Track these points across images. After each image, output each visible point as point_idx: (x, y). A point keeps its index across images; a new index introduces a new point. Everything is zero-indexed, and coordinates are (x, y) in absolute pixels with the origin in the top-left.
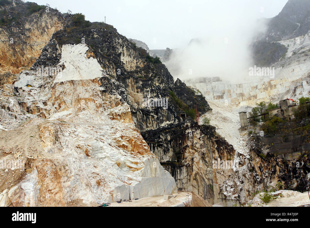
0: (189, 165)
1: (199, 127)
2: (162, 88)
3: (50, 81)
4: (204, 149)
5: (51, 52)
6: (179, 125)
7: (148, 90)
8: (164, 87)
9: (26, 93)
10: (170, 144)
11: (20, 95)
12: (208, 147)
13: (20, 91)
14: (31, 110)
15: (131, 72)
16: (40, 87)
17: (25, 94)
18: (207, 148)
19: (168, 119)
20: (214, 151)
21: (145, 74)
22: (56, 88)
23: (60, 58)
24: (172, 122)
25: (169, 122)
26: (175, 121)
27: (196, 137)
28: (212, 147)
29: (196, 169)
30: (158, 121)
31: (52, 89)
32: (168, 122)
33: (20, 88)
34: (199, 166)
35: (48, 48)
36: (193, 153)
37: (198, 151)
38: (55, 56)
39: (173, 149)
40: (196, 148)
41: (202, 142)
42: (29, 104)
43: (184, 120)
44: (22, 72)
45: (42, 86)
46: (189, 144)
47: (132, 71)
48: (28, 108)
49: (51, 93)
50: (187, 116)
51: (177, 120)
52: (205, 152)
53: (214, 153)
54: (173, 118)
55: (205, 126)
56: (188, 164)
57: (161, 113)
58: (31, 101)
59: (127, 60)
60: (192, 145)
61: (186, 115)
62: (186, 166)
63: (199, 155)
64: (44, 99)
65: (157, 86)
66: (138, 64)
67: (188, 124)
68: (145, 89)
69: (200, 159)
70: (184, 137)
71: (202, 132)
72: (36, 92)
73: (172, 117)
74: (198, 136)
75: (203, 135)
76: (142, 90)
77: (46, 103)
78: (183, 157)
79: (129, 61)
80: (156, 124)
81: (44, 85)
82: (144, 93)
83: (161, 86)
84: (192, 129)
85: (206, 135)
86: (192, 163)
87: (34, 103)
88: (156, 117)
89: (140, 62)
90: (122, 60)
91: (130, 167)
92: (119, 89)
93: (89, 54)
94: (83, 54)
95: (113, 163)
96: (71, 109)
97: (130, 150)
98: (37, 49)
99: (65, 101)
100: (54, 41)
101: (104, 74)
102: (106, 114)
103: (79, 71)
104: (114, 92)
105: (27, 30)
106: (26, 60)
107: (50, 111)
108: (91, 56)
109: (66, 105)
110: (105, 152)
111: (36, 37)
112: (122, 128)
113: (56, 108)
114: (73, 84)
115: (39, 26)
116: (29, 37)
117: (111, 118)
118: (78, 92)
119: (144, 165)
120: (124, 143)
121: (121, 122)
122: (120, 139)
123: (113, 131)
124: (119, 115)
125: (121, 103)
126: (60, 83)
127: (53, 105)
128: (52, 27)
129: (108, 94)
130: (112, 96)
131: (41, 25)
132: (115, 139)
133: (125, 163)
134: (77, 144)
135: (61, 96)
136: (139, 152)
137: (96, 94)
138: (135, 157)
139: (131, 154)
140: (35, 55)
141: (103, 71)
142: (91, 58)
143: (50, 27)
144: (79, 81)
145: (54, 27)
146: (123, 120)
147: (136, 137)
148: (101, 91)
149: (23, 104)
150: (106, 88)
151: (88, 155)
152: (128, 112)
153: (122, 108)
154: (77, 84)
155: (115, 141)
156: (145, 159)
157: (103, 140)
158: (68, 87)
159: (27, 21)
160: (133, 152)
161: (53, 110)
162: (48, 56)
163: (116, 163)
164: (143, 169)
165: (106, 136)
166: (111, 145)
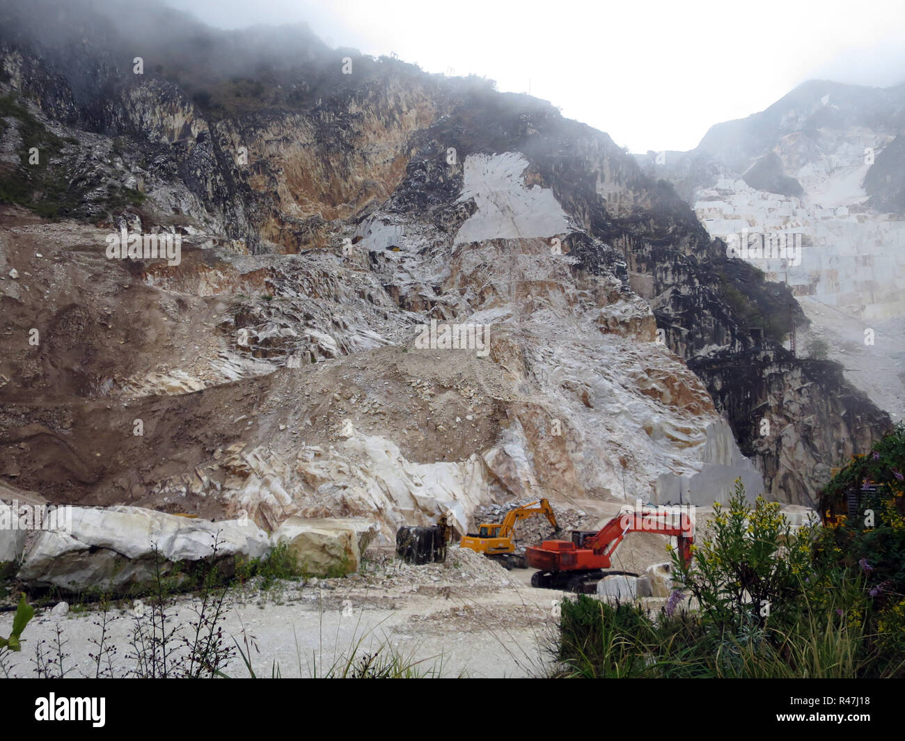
0: (770, 453)
1: (799, 363)
2: (699, 262)
3: (442, 239)
4: (811, 417)
5: (434, 171)
6: (744, 355)
7: (665, 265)
8: (704, 260)
9: (391, 266)
10: (722, 400)
11: (382, 270)
12: (820, 413)
13: (381, 261)
14: (409, 304)
15: (622, 221)
16: (423, 252)
17: (390, 266)
18: (818, 415)
19: (716, 339)
20: (838, 423)
21: (657, 227)
22: (461, 257)
23: (461, 185)
24: (726, 347)
25: (719, 345)
26: (733, 344)
27: (790, 386)
28: (831, 415)
29: (788, 463)
30: (691, 344)
31: (452, 258)
32: (715, 347)
33: (380, 254)
34: (797, 457)
35: (426, 163)
36: (781, 425)
37: (793, 421)
38: (442, 181)
39: (729, 412)
40: (788, 414)
41: (805, 400)
42: (404, 290)
43: (758, 344)
44: (374, 218)
45: (425, 249)
46: (772, 402)
47: (622, 219)
48: (402, 299)
49: (451, 266)
50: (765, 336)
51: (738, 343)
52: (812, 425)
53: (836, 427)
54: (730, 338)
55: (815, 360)
56: (768, 450)
57: (698, 325)
58: (407, 284)
59: (611, 192)
60: (780, 406)
61: (762, 332)
62: (762, 454)
63: (796, 431)
64: (435, 279)
65: (688, 257)
66: (639, 201)
67: (768, 353)
68: (659, 265)
69: (798, 441)
70: (759, 386)
71: (807, 375)
72: (414, 263)
73: (727, 335)
74: (797, 386)
75: (808, 384)
76: (651, 267)
77: (439, 288)
78: (755, 433)
79: (616, 194)
80: (686, 351)
81: (430, 250)
82: (655, 274)
83: (698, 257)
84: (780, 367)
85: (817, 382)
86: (777, 449)
87: (414, 287)
88: (685, 331)
89: (643, 197)
90: (598, 192)
91: (674, 439)
92: (614, 261)
93: (530, 178)
94: (515, 177)
95: (639, 426)
96: (509, 305)
97: (669, 401)
98: (378, 162)
99: (496, 286)
100: (433, 144)
101: (572, 226)
102: (590, 319)
103: (512, 218)
104: (602, 270)
105: (354, 117)
106: (351, 187)
107: (457, 308)
108: (535, 182)
109: (497, 294)
110: (618, 402)
111: (375, 133)
112: (645, 354)
113: (468, 300)
114: (503, 248)
115: (380, 107)
116: (359, 133)
117: (601, 329)
118: (520, 266)
119: (704, 437)
120: (654, 385)
121: (628, 340)
122: (646, 376)
123: (625, 357)
124: (623, 323)
125: (623, 296)
126: (470, 244)
127: (462, 294)
128: (409, 109)
129: (589, 274)
130: (597, 278)
131: (385, 106)
132: (634, 375)
133: (661, 429)
134: (561, 379)
135: (479, 274)
136: (689, 408)
137: (561, 272)
138: (682, 417)
139: (673, 410)
140: (372, 178)
141: (569, 219)
142: (535, 186)
143: (405, 109)
144: (515, 241)
145: (415, 107)
146: (634, 336)
147: (683, 373)
148: (570, 266)
149: (390, 289)
150: (583, 259)
151: (588, 405)
152: (648, 318)
153: (628, 306)
154: (512, 248)
155: (633, 379)
156: (706, 424)
157: (608, 375)
158: (490, 254)
159: (352, 96)
160: (675, 407)
161: (463, 305)
162: (428, 180)
163: (644, 428)
164: (702, 444)
165: (614, 368)
166: (626, 388)
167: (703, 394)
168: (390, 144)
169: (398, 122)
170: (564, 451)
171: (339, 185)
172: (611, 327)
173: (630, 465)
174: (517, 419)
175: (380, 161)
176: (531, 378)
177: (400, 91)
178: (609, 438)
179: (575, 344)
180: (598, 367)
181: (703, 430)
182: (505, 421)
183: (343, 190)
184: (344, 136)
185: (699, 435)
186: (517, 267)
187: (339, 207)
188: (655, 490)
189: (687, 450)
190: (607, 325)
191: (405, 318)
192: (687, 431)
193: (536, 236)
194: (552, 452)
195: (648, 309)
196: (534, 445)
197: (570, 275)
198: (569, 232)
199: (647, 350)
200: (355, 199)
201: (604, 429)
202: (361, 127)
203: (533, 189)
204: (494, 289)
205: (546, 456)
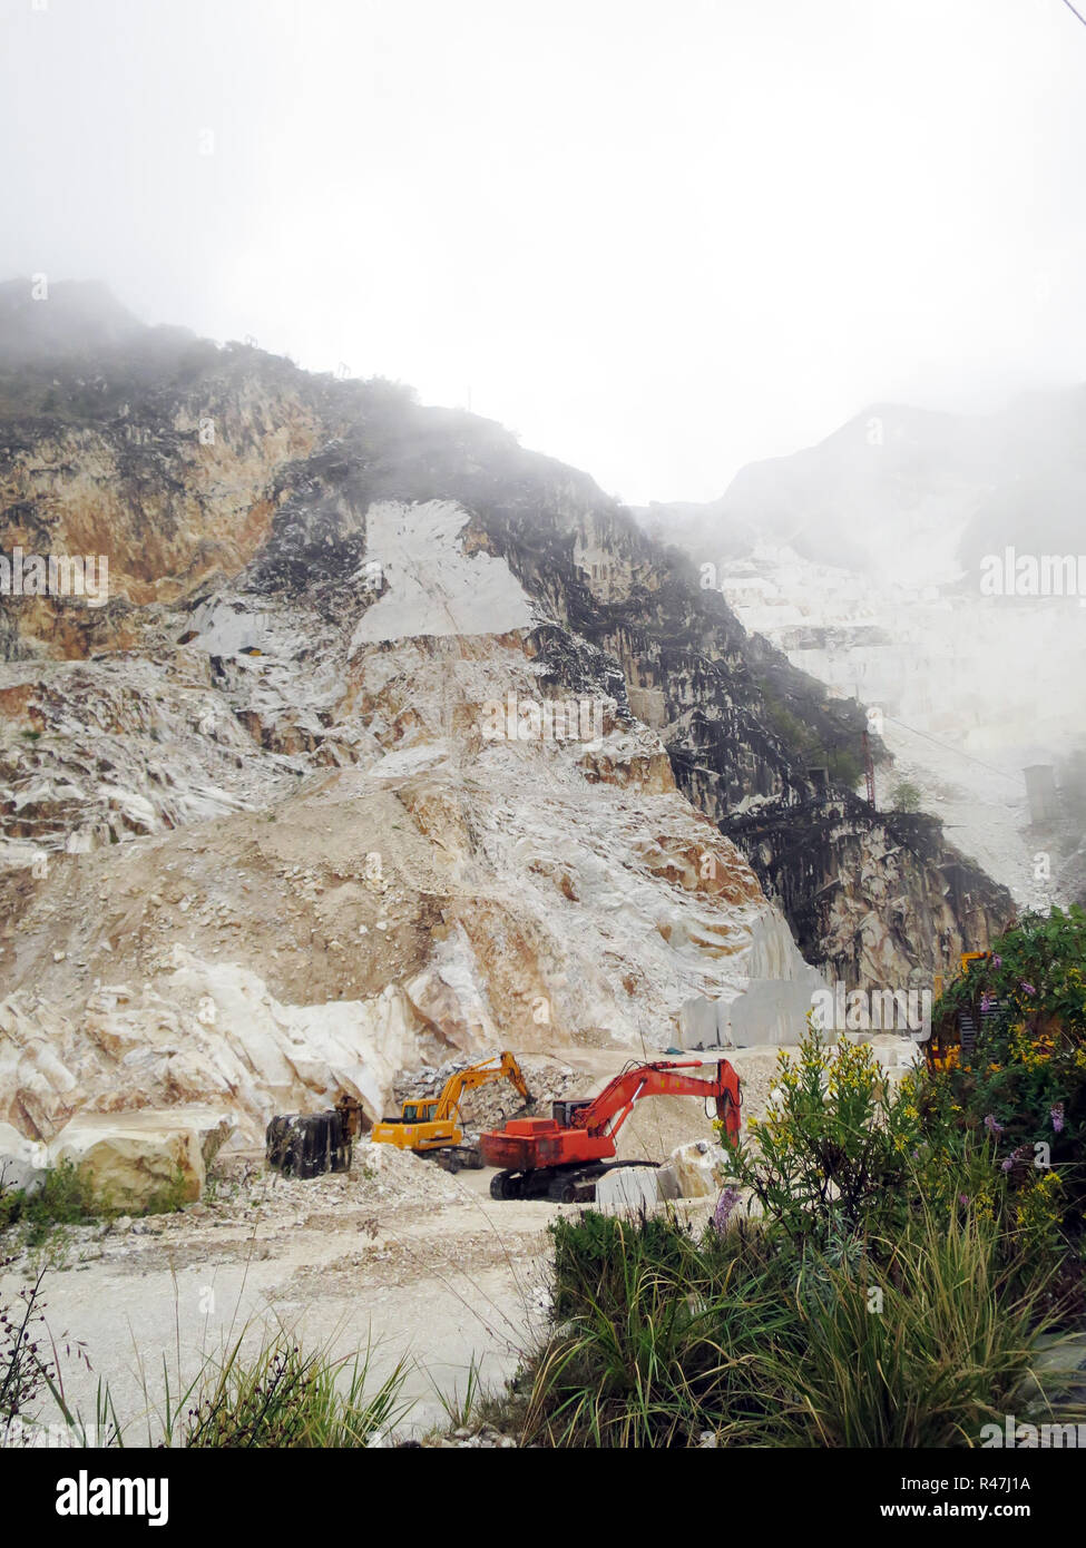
0: (846, 957)
1: (880, 819)
2: (731, 670)
3: (332, 637)
4: (901, 900)
5: (318, 527)
6: (802, 810)
7: (682, 675)
8: (738, 667)
9: (247, 679)
10: (773, 879)
11: (232, 685)
12: (914, 893)
13: (231, 672)
14: (277, 742)
15: (615, 608)
16: (300, 657)
17: (246, 681)
18: (912, 896)
19: (761, 787)
20: (940, 907)
21: (668, 618)
22: (364, 664)
23: (361, 550)
24: (776, 798)
25: (765, 796)
26: (785, 794)
27: (870, 854)
28: (930, 894)
29: (872, 970)
30: (724, 795)
31: (348, 667)
32: (759, 799)
33: (229, 661)
34: (884, 962)
35: (305, 514)
36: (860, 914)
37: (877, 906)
38: (331, 543)
39: (784, 897)
40: (869, 897)
41: (891, 874)
42: (270, 720)
43: (821, 792)
44: (219, 601)
45: (304, 652)
46: (845, 879)
47: (616, 605)
48: (266, 733)
49: (347, 679)
50: (831, 779)
51: (792, 793)
52: (904, 910)
53: (938, 913)
54: (780, 785)
55: (903, 814)
56: (843, 952)
57: (734, 766)
58: (274, 710)
59: (598, 564)
60: (857, 885)
61: (826, 774)
62: (835, 960)
63: (881, 921)
64: (321, 700)
65: (715, 663)
66: (640, 577)
67: (836, 805)
68: (672, 675)
69: (885, 936)
70: (823, 855)
71: (893, 837)
72: (286, 676)
73: (777, 780)
74: (879, 852)
75: (896, 849)
76: (660, 678)
77: (328, 716)
78: (823, 927)
79: (605, 567)
80: (717, 806)
81: (313, 653)
82: (666, 690)
83: (730, 662)
84: (854, 826)
85: (907, 846)
86: (856, 950)
87: (287, 714)
88: (714, 777)
89: (646, 571)
90: (578, 564)
91: (704, 944)
92: (604, 670)
93: (472, 540)
94: (449, 540)
95: (650, 927)
96: (442, 740)
97: (694, 885)
98: (224, 510)
99: (420, 712)
100: (316, 484)
101: (539, 616)
102: (570, 761)
103: (445, 603)
104: (587, 684)
105: (183, 436)
106: (179, 551)
107: (357, 747)
108: (480, 547)
109: (423, 724)
110: (617, 890)
111: (219, 463)
112: (657, 812)
113: (377, 735)
114: (431, 650)
115: (229, 423)
116: (192, 463)
117: (587, 776)
118: (460, 679)
119: (749, 938)
120: (671, 862)
121: (629, 792)
122: (658, 847)
123: (626, 818)
124: (621, 766)
125: (620, 725)
126: (378, 645)
127: (366, 724)
128: (277, 426)
129: (567, 691)
130: (579, 696)
131: (237, 421)
132: (640, 847)
133: (685, 929)
134: (529, 858)
135: (393, 692)
136: (725, 895)
137: (523, 688)
138: (715, 909)
139: (700, 899)
140: (215, 535)
141: (533, 604)
142: (480, 552)
143: (269, 427)
144: (448, 640)
145: (286, 425)
146: (638, 785)
147: (713, 841)
148: (537, 678)
149: (247, 718)
150: (557, 667)
151: (571, 897)
152: (659, 757)
153: (628, 739)
154: (445, 651)
155: (639, 854)
156: (751, 917)
157: (601, 848)
158: (410, 660)
159: (181, 403)
160: (703, 894)
161: (368, 742)
162: (307, 541)
163: (658, 928)
164: (746, 950)
165: (609, 837)
166: (629, 868)
167: (744, 872)
168: (245, 482)
169: (258, 449)
170: (536, 973)
171: (157, 546)
172: (603, 773)
173: (639, 988)
174: (459, 925)
175: (228, 508)
176: (480, 856)
177: (261, 398)
178: (604, 948)
179: (548, 802)
180: (585, 836)
181: (747, 928)
182: (441, 928)
183: (166, 555)
184: (167, 466)
185: (741, 935)
186: (454, 680)
187: (158, 583)
188: (678, 1026)
189: (725, 960)
190: (597, 770)
191: (272, 766)
192: (723, 931)
193: (483, 632)
194: (517, 975)
195: (658, 743)
196: (488, 964)
197: (537, 692)
198: (534, 625)
199: (658, 807)
200: (185, 569)
201: (597, 934)
202: (196, 454)
203: (477, 558)
204: (418, 716)
205: (507, 981)
